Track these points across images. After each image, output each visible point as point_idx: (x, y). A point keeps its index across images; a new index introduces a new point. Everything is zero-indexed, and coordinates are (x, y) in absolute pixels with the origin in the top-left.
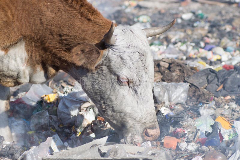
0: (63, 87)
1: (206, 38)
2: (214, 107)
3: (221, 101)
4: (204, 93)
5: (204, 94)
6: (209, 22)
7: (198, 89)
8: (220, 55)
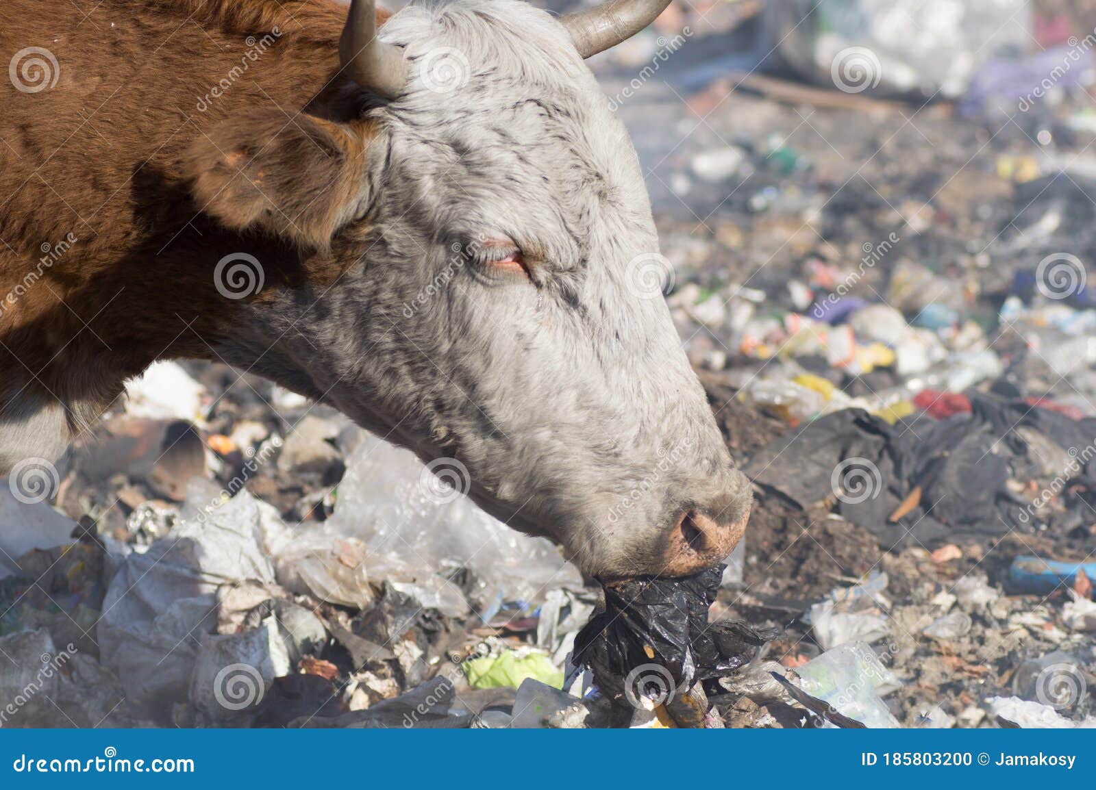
0: (128, 510)
1: (814, 266)
2: (881, 599)
3: (911, 573)
4: (831, 529)
5: (828, 538)
6: (825, 187)
7: (798, 514)
8: (892, 348)
